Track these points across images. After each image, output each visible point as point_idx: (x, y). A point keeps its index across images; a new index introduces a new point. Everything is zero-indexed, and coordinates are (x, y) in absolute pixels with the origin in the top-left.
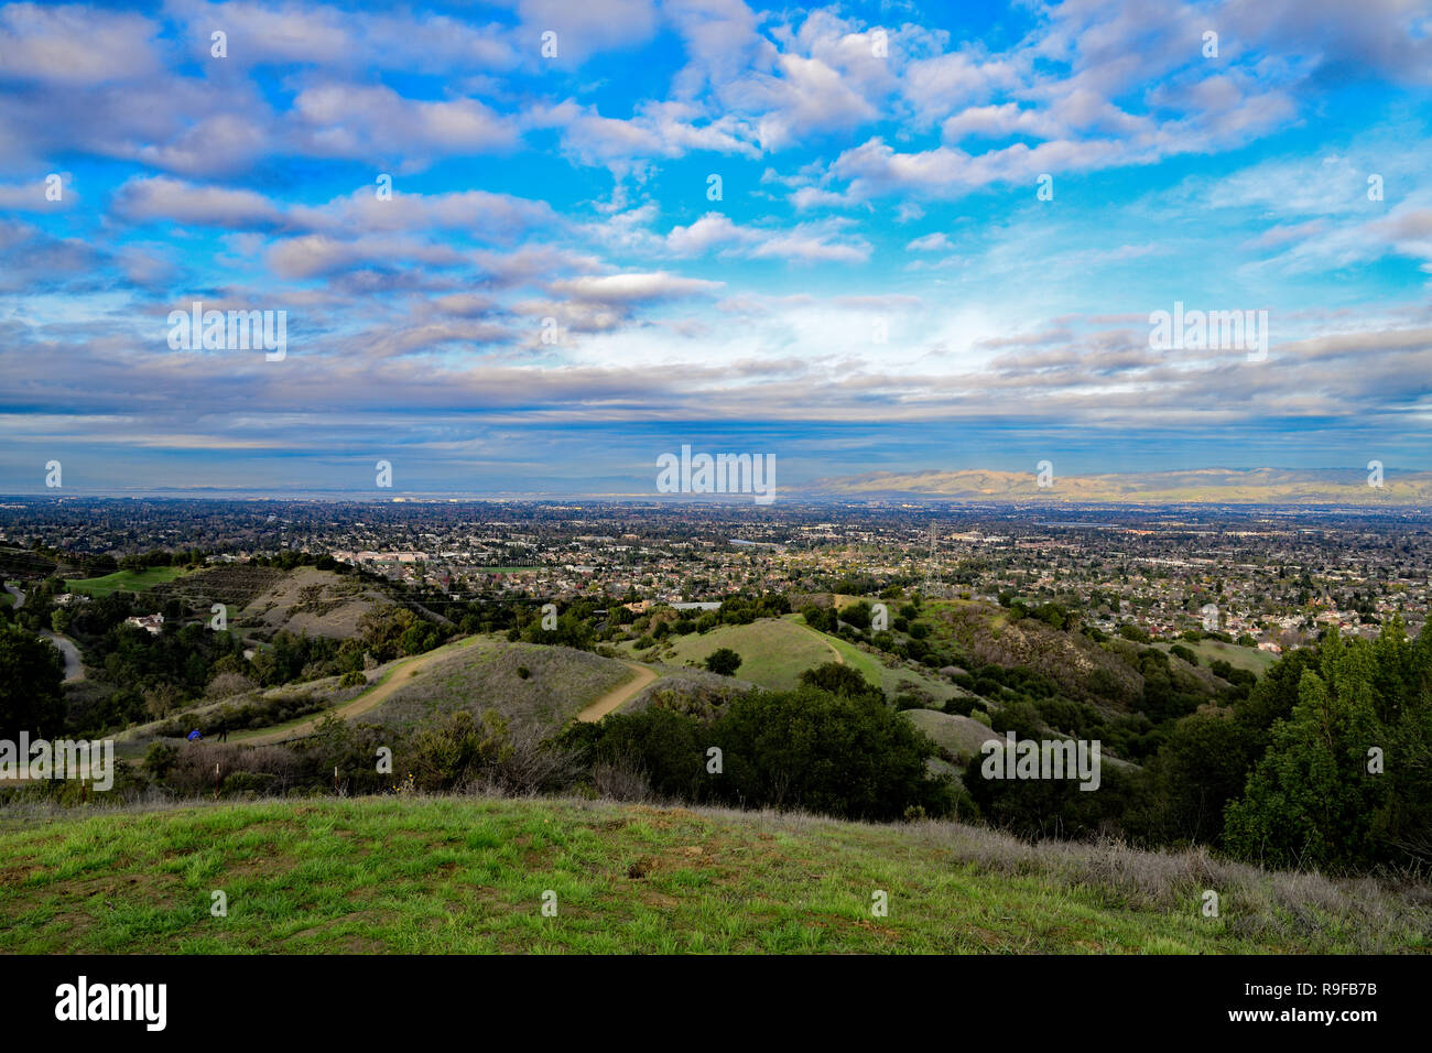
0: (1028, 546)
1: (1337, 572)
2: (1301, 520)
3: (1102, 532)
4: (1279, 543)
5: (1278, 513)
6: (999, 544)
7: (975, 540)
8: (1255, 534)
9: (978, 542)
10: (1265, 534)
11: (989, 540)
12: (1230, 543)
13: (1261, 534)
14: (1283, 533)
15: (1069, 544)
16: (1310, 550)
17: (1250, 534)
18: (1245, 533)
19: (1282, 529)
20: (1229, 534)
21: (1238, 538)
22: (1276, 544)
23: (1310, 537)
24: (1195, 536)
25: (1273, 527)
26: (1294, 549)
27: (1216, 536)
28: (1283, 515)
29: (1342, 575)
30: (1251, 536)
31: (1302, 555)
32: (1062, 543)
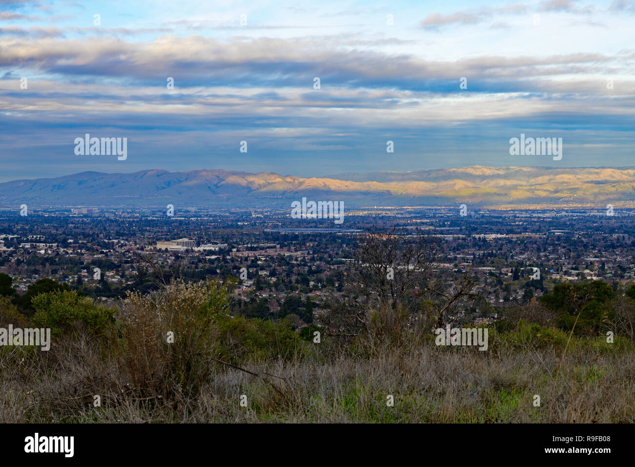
0: (246, 254)
1: (573, 272)
2: (556, 223)
3: (339, 237)
4: (525, 245)
5: (534, 215)
6: (211, 253)
7: (183, 248)
8: (504, 236)
9: (187, 251)
10: (514, 236)
11: (201, 248)
12: (474, 246)
13: (510, 236)
14: (533, 235)
15: (296, 251)
16: (554, 251)
17: (499, 236)
18: (494, 236)
19: (533, 231)
20: (477, 236)
21: (484, 240)
22: (522, 246)
23: (559, 238)
24: (440, 240)
25: (525, 230)
26: (539, 250)
27: (463, 239)
28: (539, 218)
29: (577, 275)
30: (500, 239)
31: (545, 256)
32: (289, 250)
